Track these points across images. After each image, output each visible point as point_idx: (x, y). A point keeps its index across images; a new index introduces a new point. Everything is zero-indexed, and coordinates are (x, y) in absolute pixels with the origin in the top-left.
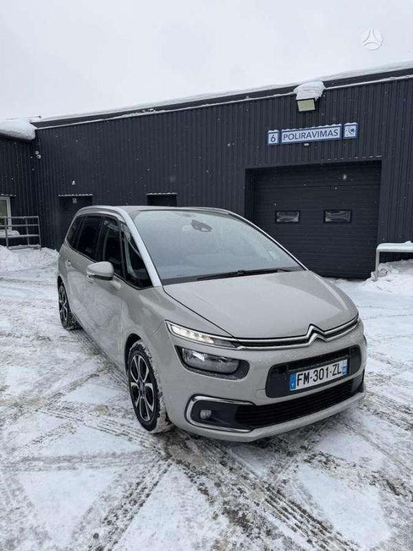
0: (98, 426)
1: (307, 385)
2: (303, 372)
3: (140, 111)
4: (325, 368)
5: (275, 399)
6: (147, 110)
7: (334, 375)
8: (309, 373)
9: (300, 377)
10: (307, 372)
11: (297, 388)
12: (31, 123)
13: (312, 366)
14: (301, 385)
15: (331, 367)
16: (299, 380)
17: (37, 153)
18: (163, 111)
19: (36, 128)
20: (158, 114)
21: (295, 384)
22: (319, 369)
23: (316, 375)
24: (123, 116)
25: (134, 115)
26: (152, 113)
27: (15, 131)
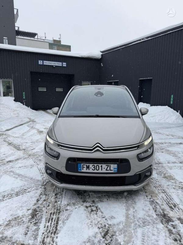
0: (40, 168)
1: (88, 171)
2: (86, 164)
3: (140, 40)
4: (100, 165)
5: (71, 173)
6: (143, 39)
7: (106, 170)
8: (89, 165)
9: (84, 166)
10: (88, 165)
11: (82, 171)
12: (101, 52)
13: (91, 163)
14: (85, 170)
15: (104, 166)
16: (83, 167)
17: (102, 64)
18: (150, 38)
19: (102, 54)
20: (147, 40)
21: (81, 169)
22: (96, 165)
23: (94, 167)
24: (133, 44)
25: (137, 42)
26: (145, 40)
27: (93, 56)
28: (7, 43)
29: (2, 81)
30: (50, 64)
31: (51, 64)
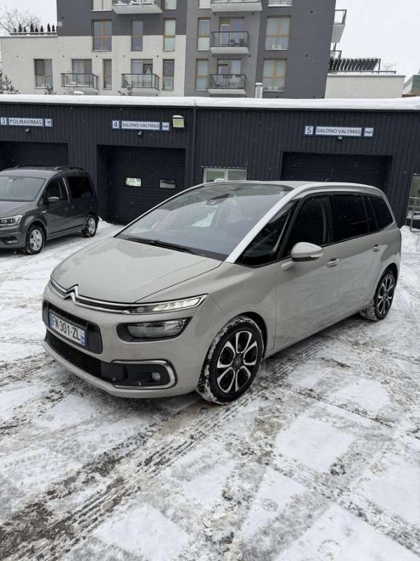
28: (261, 95)
29: (229, 172)
30: (330, 134)
31: (333, 134)
